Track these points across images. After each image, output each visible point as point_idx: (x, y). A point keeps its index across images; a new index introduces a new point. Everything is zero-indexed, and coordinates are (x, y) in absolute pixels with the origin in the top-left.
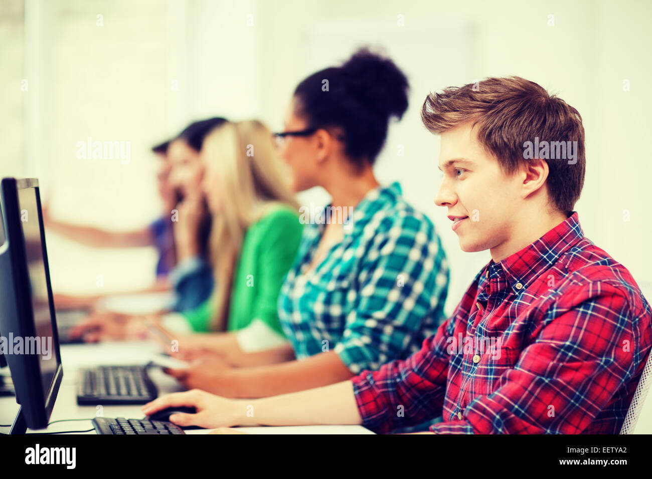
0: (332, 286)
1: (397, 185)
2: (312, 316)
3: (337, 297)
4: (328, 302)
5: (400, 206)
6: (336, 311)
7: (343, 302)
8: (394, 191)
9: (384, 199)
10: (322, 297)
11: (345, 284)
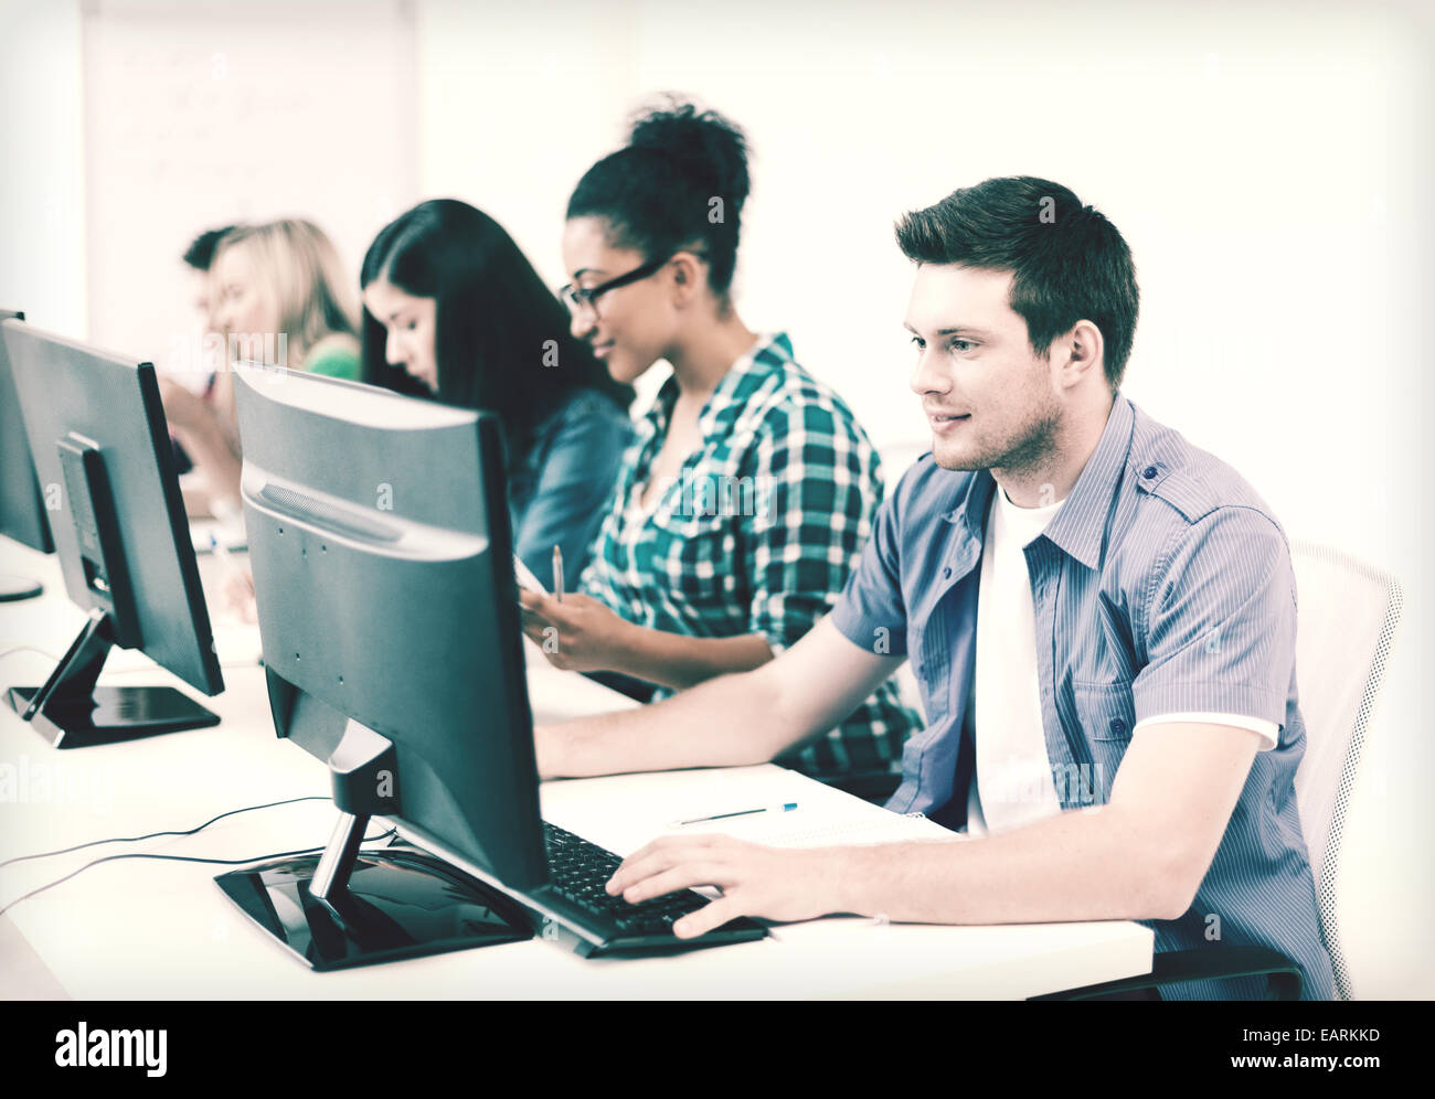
0: (692, 530)
1: (782, 340)
2: (663, 579)
3: (705, 549)
4: (690, 556)
5: (793, 384)
6: (705, 570)
7: (716, 556)
8: (780, 351)
9: (762, 368)
10: (677, 548)
11: (716, 525)
